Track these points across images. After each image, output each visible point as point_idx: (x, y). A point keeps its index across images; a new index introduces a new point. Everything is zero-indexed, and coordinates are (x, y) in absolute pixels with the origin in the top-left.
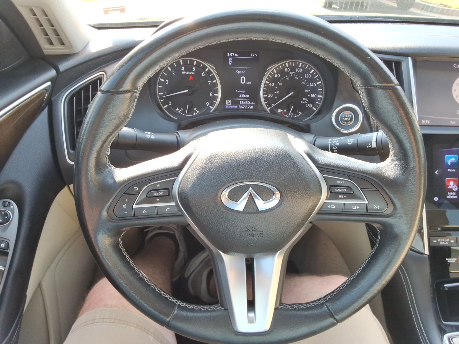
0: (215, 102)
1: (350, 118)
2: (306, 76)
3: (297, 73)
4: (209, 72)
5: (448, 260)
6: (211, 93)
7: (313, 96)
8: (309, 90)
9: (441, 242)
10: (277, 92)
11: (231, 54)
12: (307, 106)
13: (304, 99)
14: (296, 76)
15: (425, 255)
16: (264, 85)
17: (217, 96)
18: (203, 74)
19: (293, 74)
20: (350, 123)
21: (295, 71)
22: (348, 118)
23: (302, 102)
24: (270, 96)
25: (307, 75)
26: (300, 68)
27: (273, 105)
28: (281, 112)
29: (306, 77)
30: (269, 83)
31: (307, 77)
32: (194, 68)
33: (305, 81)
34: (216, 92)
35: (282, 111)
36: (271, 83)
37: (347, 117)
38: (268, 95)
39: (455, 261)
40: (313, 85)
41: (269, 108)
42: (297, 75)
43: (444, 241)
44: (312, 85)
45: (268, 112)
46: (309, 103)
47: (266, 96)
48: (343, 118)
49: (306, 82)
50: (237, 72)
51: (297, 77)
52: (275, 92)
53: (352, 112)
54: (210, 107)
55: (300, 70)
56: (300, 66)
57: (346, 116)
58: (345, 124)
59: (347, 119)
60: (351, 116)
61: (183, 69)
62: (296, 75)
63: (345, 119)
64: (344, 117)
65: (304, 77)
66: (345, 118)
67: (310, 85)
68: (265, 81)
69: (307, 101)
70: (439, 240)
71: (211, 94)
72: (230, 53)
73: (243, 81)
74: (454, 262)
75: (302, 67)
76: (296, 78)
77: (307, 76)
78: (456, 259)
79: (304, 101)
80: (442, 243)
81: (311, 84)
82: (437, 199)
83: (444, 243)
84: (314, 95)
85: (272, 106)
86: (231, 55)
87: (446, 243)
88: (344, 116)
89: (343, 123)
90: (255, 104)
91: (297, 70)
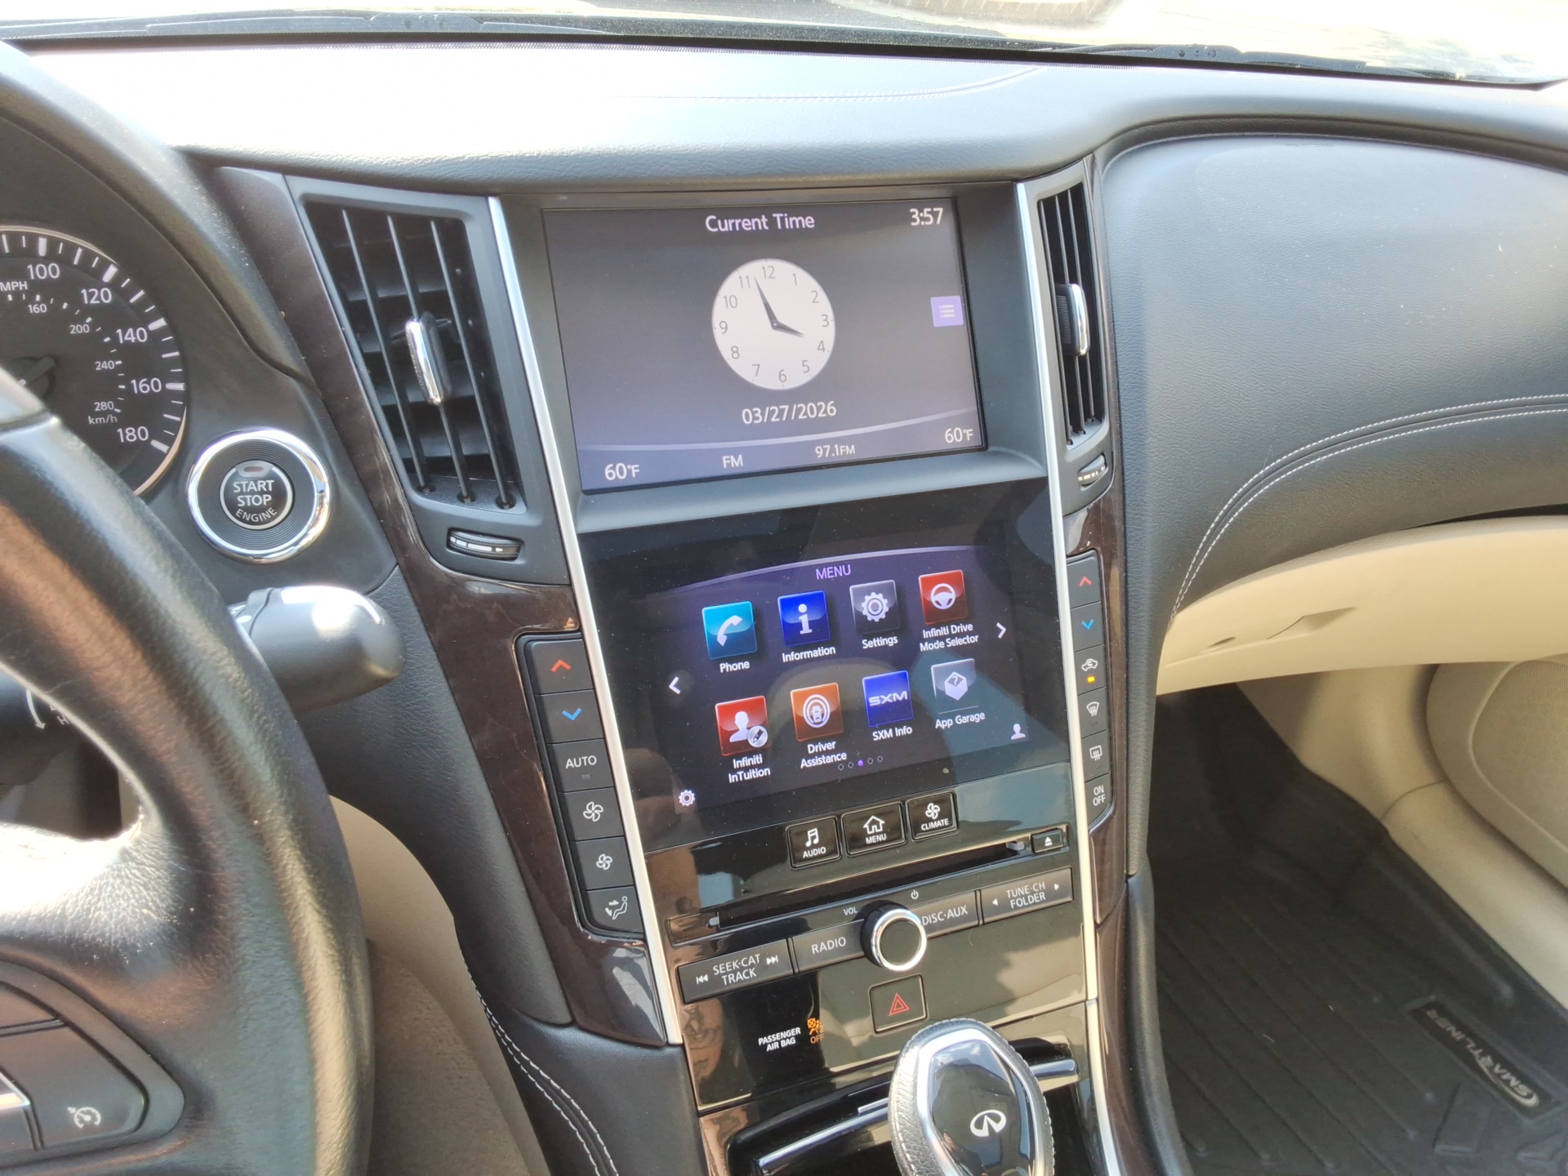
1: (268, 492)
2: (89, 299)
3: (37, 286)
5: (766, 1045)
7: (141, 386)
8: (119, 362)
9: (727, 973)
12: (125, 434)
13: (101, 406)
14: (33, 302)
15: (669, 1050)
19: (17, 293)
20: (273, 518)
21: (23, 275)
22: (258, 493)
23: (91, 421)
25: (93, 293)
26: (45, 260)
29: (86, 302)
31: (93, 301)
33: (89, 320)
37: (252, 493)
39: (797, 1037)
40: (131, 336)
42: (38, 298)
43: (741, 969)
44: (126, 338)
46: (127, 420)
48: (239, 498)
49: (93, 326)
51: (39, 303)
53: (275, 465)
55: (51, 272)
56: (41, 252)
57: (249, 488)
58: (250, 523)
59: (257, 500)
60: (270, 482)
62: (31, 295)
63: (245, 500)
64: (241, 493)
65: (76, 301)
66: (248, 497)
67: (115, 338)
69: (118, 411)
70: (718, 970)
74: (793, 1042)
75: (53, 257)
76: (34, 309)
77: (90, 295)
78: (798, 1030)
79: (103, 414)
80: (731, 978)
81: (124, 335)
82: (692, 796)
83: (741, 976)
84: (148, 382)
87: (748, 974)
88: (241, 486)
89: (244, 521)
91: (34, 271)
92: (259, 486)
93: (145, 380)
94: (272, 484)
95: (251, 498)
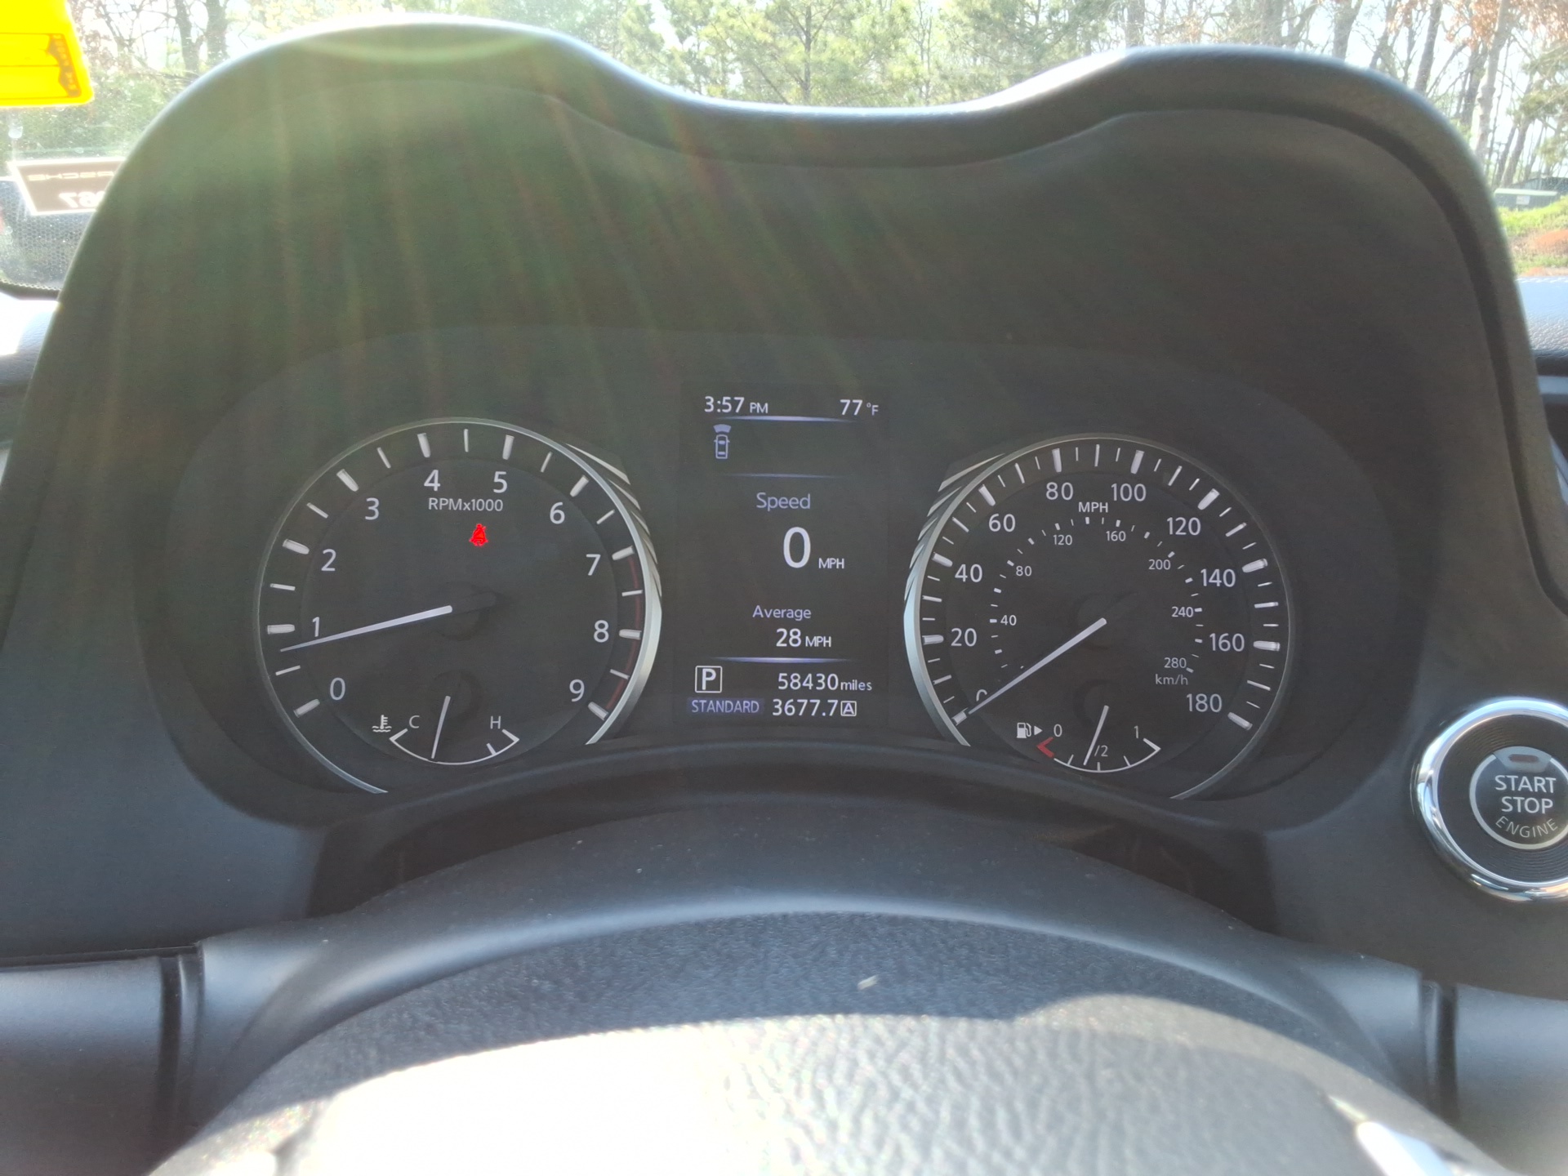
0: (626, 677)
1: (1548, 795)
2: (1176, 529)
3: (1118, 509)
4: (594, 499)
6: (602, 626)
7: (1221, 642)
8: (1199, 610)
10: (1004, 621)
11: (724, 403)
12: (1195, 702)
13: (1172, 662)
14: (1113, 528)
16: (927, 574)
17: (639, 643)
18: (557, 514)
19: (1095, 515)
20: (1552, 835)
21: (1104, 498)
22: (1533, 795)
23: (1158, 680)
24: (962, 640)
25: (1181, 523)
26: (1134, 479)
27: (983, 697)
28: (1033, 740)
29: (1171, 533)
30: (955, 568)
31: (1179, 533)
32: (501, 477)
33: (1172, 554)
34: (634, 615)
35: (1037, 731)
36: (963, 566)
37: (1526, 793)
38: (952, 636)
40: (1216, 578)
41: (960, 717)
42: (1118, 523)
44: (1211, 581)
45: (954, 739)
46: (1198, 686)
47: (938, 639)
48: (1503, 800)
49: (1175, 561)
50: (762, 504)
51: (1118, 530)
52: (993, 621)
53: (1554, 756)
54: (594, 708)
55: (1137, 493)
56: (1135, 469)
57: (1522, 786)
58: (1517, 839)
59: (1532, 806)
60: (1551, 780)
61: (433, 481)
62: (1110, 518)
63: (1514, 803)
64: (1508, 792)
65: (1160, 530)
66: (1519, 799)
67: (1199, 579)
68: (932, 555)
69: (1191, 671)
71: (601, 630)
72: (718, 397)
73: (797, 557)
75: (1144, 475)
76: (1112, 536)
77: (1177, 525)
79: (1173, 672)
81: (1208, 578)
84: (1229, 638)
85: (977, 703)
86: (727, 407)
88: (1508, 781)
89: (1507, 835)
90: (870, 688)
91: (1118, 492)
92: (1536, 784)
93: (1226, 634)
94: (1554, 783)
95: (1522, 802)
